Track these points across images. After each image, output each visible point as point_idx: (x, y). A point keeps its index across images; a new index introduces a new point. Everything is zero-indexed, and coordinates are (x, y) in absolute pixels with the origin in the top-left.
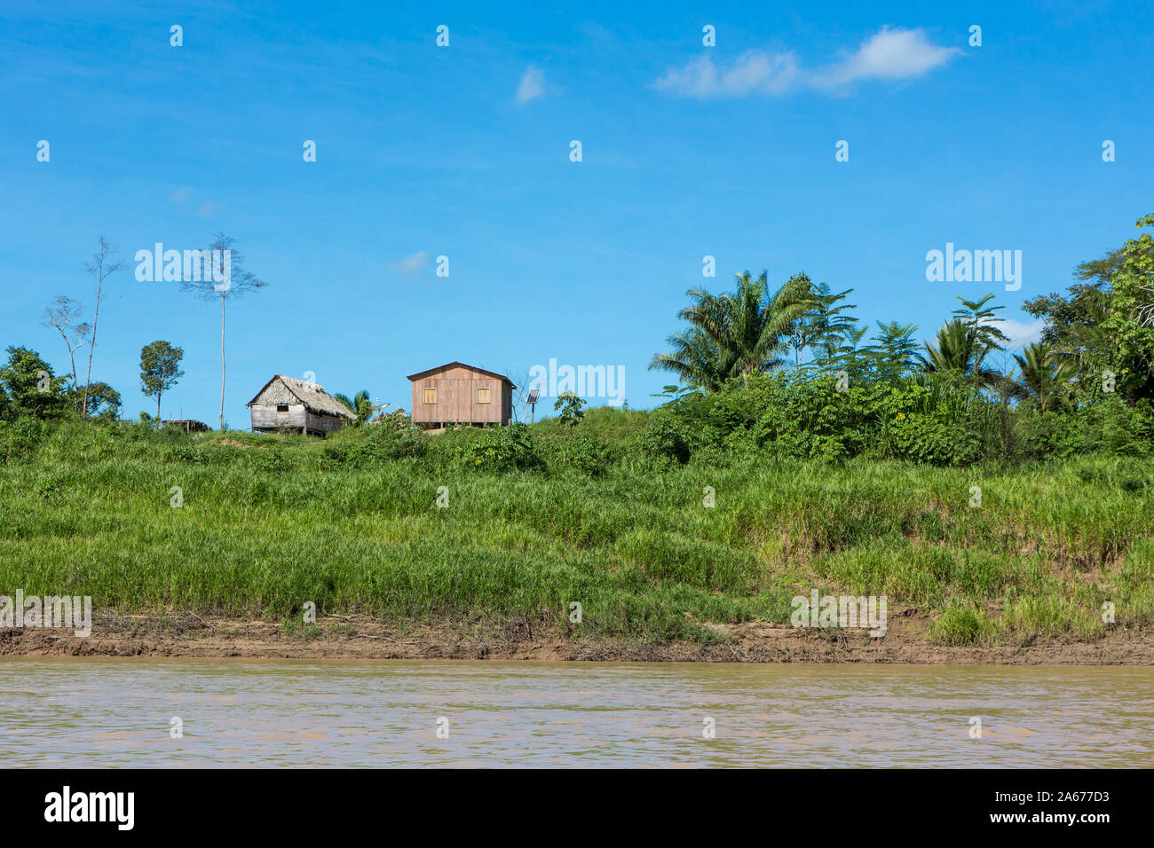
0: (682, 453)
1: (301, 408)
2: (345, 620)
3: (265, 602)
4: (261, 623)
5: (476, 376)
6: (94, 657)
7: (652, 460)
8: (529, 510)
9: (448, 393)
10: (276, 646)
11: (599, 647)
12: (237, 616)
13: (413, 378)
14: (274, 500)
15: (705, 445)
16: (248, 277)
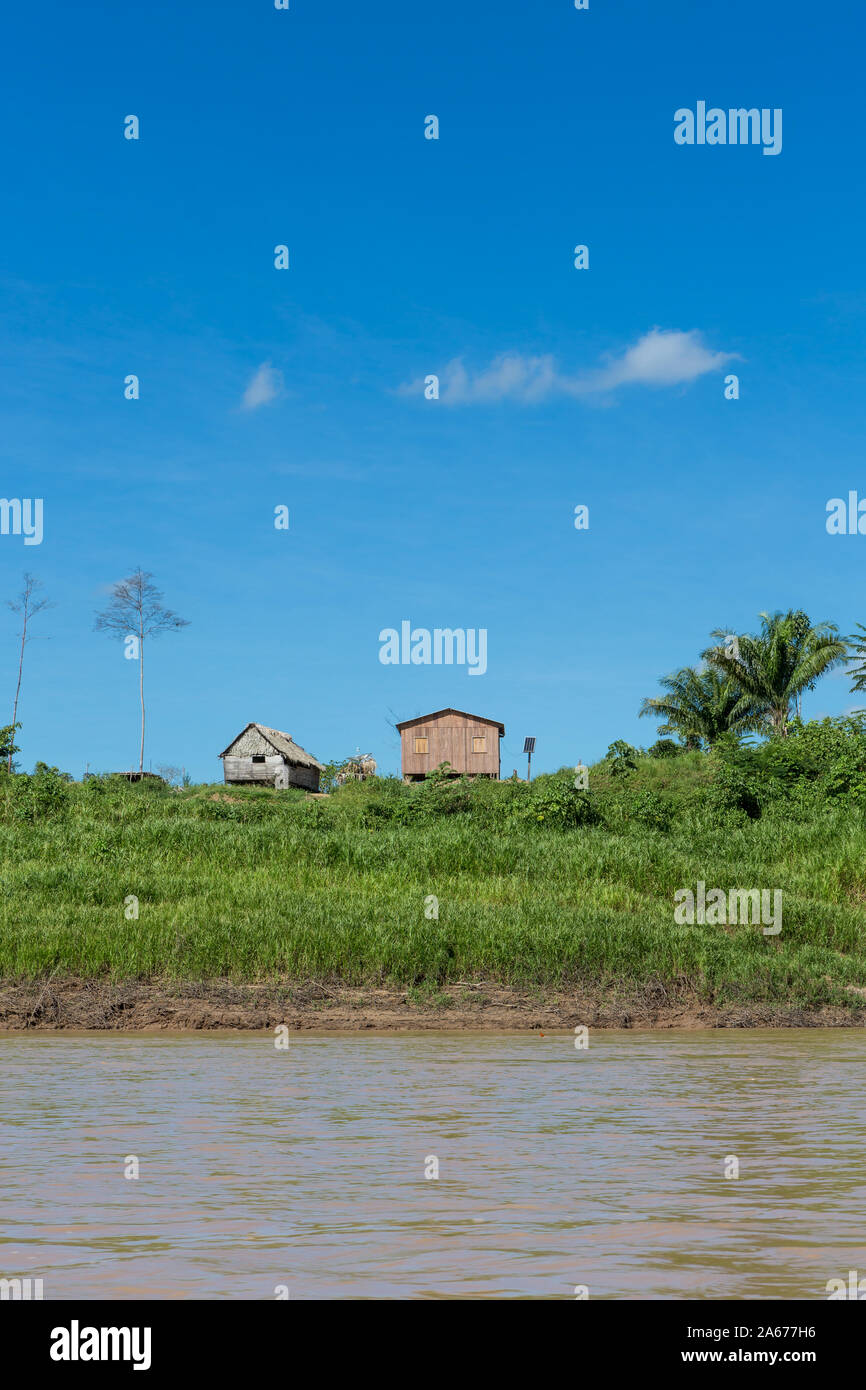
0: (751, 807)
1: (279, 759)
2: (473, 988)
3: (387, 970)
4: (385, 993)
5: (471, 723)
6: (220, 1030)
7: (722, 814)
8: (627, 869)
9: (440, 742)
10: (407, 1017)
11: (746, 1012)
12: (358, 984)
13: (401, 727)
14: (351, 861)
15: (776, 798)
16: (168, 615)
